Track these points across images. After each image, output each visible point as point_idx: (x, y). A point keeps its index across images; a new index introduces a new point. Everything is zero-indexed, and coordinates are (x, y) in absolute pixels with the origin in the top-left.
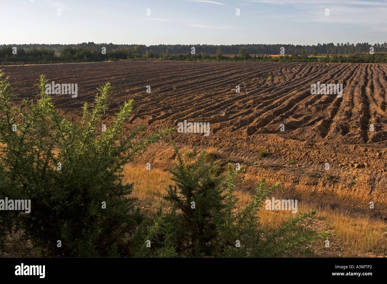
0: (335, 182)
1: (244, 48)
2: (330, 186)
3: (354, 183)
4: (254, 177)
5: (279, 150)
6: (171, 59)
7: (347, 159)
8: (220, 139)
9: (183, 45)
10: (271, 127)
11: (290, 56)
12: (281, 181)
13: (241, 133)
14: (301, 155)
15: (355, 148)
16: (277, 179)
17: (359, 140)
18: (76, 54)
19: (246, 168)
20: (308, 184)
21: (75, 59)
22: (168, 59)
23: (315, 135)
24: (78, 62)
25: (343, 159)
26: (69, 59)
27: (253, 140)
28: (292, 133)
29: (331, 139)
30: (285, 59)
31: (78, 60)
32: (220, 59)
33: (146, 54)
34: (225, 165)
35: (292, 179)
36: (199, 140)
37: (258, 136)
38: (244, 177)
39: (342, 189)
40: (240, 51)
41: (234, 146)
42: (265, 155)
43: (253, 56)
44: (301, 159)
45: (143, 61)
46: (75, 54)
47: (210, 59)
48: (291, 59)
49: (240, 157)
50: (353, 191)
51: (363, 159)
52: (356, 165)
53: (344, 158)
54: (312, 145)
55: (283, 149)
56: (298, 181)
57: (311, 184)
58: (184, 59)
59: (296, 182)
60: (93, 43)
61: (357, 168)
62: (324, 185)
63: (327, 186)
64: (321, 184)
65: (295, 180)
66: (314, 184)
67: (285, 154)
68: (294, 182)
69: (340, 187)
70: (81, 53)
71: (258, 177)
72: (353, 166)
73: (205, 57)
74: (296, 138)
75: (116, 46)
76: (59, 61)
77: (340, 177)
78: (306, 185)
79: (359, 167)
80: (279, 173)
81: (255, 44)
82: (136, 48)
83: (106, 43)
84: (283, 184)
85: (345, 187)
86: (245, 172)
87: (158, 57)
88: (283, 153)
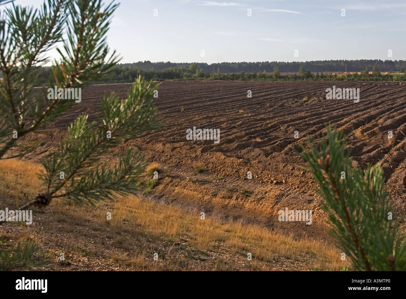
0: (247, 196)
1: (320, 65)
2: (242, 200)
3: (263, 198)
4: (182, 190)
5: (215, 167)
6: (221, 79)
7: (269, 176)
8: (170, 156)
9: (249, 63)
10: (227, 147)
11: (359, 73)
12: (202, 194)
13: (195, 151)
14: (232, 172)
15: (284, 167)
16: (200, 193)
17: (299, 159)
18: (122, 74)
19: (178, 182)
20: (223, 197)
21: (119, 80)
22: (218, 79)
23: (259, 155)
24: (123, 82)
25: (266, 176)
26: (113, 80)
27: (201, 157)
28: (240, 152)
29: (273, 158)
30: (353, 77)
31: (122, 80)
32: (277, 78)
33: (196, 74)
34: (163, 179)
35: (212, 193)
36: (154, 157)
37: (206, 154)
38: (175, 190)
39: (251, 202)
40: (300, 69)
41: (179, 162)
42: (201, 171)
43: (315, 74)
44: (231, 175)
45: (191, 81)
46: (120, 75)
47: (266, 79)
48: (360, 77)
49: (180, 172)
50: (259, 205)
51: (283, 176)
52: (275, 182)
53: (268, 175)
54: (247, 163)
55: (219, 166)
56: (216, 195)
57: (226, 198)
58: (237, 78)
59: (214, 196)
60: (149, 62)
61: (275, 184)
62: (237, 199)
63: (239, 200)
64: (235, 197)
65: (214, 194)
66: (229, 198)
67: (220, 170)
68: (212, 195)
69: (250, 200)
70: (126, 73)
71: (185, 190)
72: (272, 182)
73: (261, 76)
74: (243, 156)
75: (175, 65)
76: (102, 82)
77: (254, 192)
78: (222, 198)
79: (277, 184)
80: (203, 187)
81: (333, 60)
82: (191, 67)
83: (164, 62)
84: (203, 197)
85: (254, 201)
86: (176, 186)
87: (208, 76)
88: (218, 169)
